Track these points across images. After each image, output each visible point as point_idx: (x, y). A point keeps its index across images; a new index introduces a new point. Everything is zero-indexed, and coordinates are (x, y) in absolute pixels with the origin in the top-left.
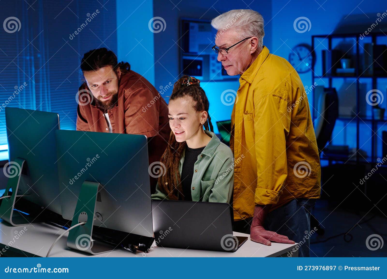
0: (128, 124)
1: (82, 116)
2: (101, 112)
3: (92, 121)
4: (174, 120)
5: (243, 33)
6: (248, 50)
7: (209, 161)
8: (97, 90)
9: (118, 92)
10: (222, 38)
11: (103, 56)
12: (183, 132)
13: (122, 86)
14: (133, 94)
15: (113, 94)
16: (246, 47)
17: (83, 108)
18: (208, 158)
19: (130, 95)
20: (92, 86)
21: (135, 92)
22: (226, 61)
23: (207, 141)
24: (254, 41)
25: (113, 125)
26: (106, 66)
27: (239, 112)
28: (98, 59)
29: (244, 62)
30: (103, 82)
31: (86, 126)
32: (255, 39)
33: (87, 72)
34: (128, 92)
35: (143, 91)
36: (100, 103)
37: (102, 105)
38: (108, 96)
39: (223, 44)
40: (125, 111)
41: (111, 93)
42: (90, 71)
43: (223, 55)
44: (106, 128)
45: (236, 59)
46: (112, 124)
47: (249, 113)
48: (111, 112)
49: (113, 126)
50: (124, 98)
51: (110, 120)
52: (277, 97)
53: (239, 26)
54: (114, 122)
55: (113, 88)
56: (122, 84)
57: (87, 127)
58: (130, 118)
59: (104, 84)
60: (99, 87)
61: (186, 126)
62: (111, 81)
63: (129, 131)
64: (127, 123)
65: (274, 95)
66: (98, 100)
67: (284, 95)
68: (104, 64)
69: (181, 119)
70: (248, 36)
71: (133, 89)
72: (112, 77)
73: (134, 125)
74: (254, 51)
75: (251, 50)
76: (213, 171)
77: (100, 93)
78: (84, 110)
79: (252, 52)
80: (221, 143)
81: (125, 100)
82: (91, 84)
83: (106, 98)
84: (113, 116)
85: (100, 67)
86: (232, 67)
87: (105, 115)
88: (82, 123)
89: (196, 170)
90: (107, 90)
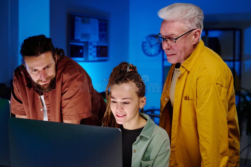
0: (64, 107)
1: (17, 97)
2: (37, 94)
3: (28, 102)
4: (117, 103)
5: (190, 25)
6: (192, 41)
7: (147, 142)
8: (37, 75)
9: (56, 76)
10: (169, 28)
11: (44, 43)
12: (125, 115)
13: (59, 71)
14: (70, 79)
15: (51, 78)
16: (190, 38)
17: (18, 90)
18: (147, 139)
19: (67, 80)
20: (32, 71)
21: (73, 76)
22: (170, 50)
23: (143, 123)
24: (197, 33)
25: (49, 106)
26: (47, 53)
27: (177, 98)
28: (39, 45)
29: (187, 51)
30: (44, 67)
31: (20, 106)
32: (198, 31)
33: (29, 57)
34: (66, 77)
35: (80, 75)
36: (39, 86)
37: (41, 88)
38: (47, 80)
39: (171, 34)
40: (62, 95)
41: (50, 77)
42: (32, 56)
43: (168, 44)
44: (40, 109)
45: (181, 48)
46: (46, 105)
47: (190, 99)
48: (47, 94)
49: (48, 108)
50: (62, 82)
51: (45, 102)
52: (219, 86)
53: (187, 18)
54: (49, 103)
55: (51, 72)
56: (60, 69)
57: (21, 108)
58: (68, 101)
59: (44, 69)
60: (39, 72)
61: (129, 110)
62: (50, 66)
63: (66, 112)
64: (63, 105)
65: (217, 84)
66: (37, 84)
67: (225, 83)
68: (44, 50)
69: (125, 103)
70: (193, 28)
71: (71, 74)
72: (52, 63)
73: (70, 108)
74: (196, 42)
75: (194, 41)
76: (152, 151)
77: (40, 77)
78: (19, 92)
79: (194, 43)
80: (156, 125)
81: (63, 84)
82: (31, 68)
83: (45, 82)
84: (48, 98)
85: (42, 53)
86: (175, 56)
87: (40, 97)
88: (16, 103)
89: (134, 151)
90: (47, 74)
